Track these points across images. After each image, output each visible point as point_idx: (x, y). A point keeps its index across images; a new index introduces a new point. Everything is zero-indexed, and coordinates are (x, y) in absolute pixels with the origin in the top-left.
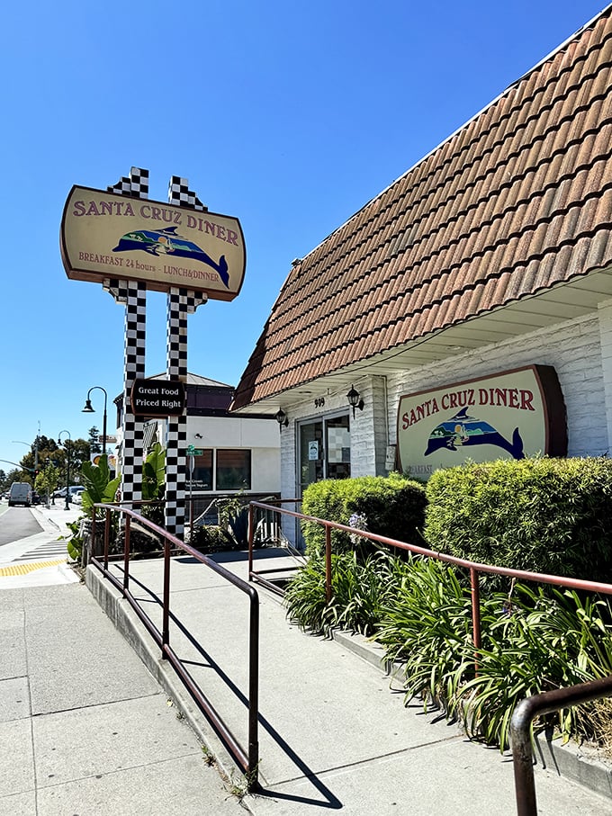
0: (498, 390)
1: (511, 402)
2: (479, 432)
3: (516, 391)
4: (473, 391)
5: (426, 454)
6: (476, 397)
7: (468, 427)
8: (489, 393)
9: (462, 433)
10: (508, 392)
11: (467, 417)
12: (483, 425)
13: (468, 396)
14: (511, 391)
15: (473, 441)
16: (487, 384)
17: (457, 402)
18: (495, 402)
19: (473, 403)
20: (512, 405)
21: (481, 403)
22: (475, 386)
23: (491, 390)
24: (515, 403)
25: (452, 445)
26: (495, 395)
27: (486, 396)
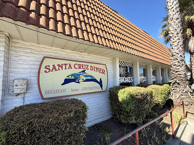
0: (96, 68)
1: (100, 71)
2: (89, 78)
3: (101, 69)
4: (88, 66)
5: (62, 85)
6: (89, 67)
7: (85, 76)
8: (94, 68)
9: (82, 77)
10: (99, 69)
11: (85, 73)
12: (91, 76)
13: (86, 67)
14: (100, 69)
15: (87, 80)
16: (93, 65)
17: (81, 67)
18: (95, 70)
19: (88, 69)
20: (100, 72)
21: (91, 70)
22: (89, 65)
23: (94, 67)
24: (101, 72)
25: (78, 81)
26: (95, 69)
27: (92, 69)
